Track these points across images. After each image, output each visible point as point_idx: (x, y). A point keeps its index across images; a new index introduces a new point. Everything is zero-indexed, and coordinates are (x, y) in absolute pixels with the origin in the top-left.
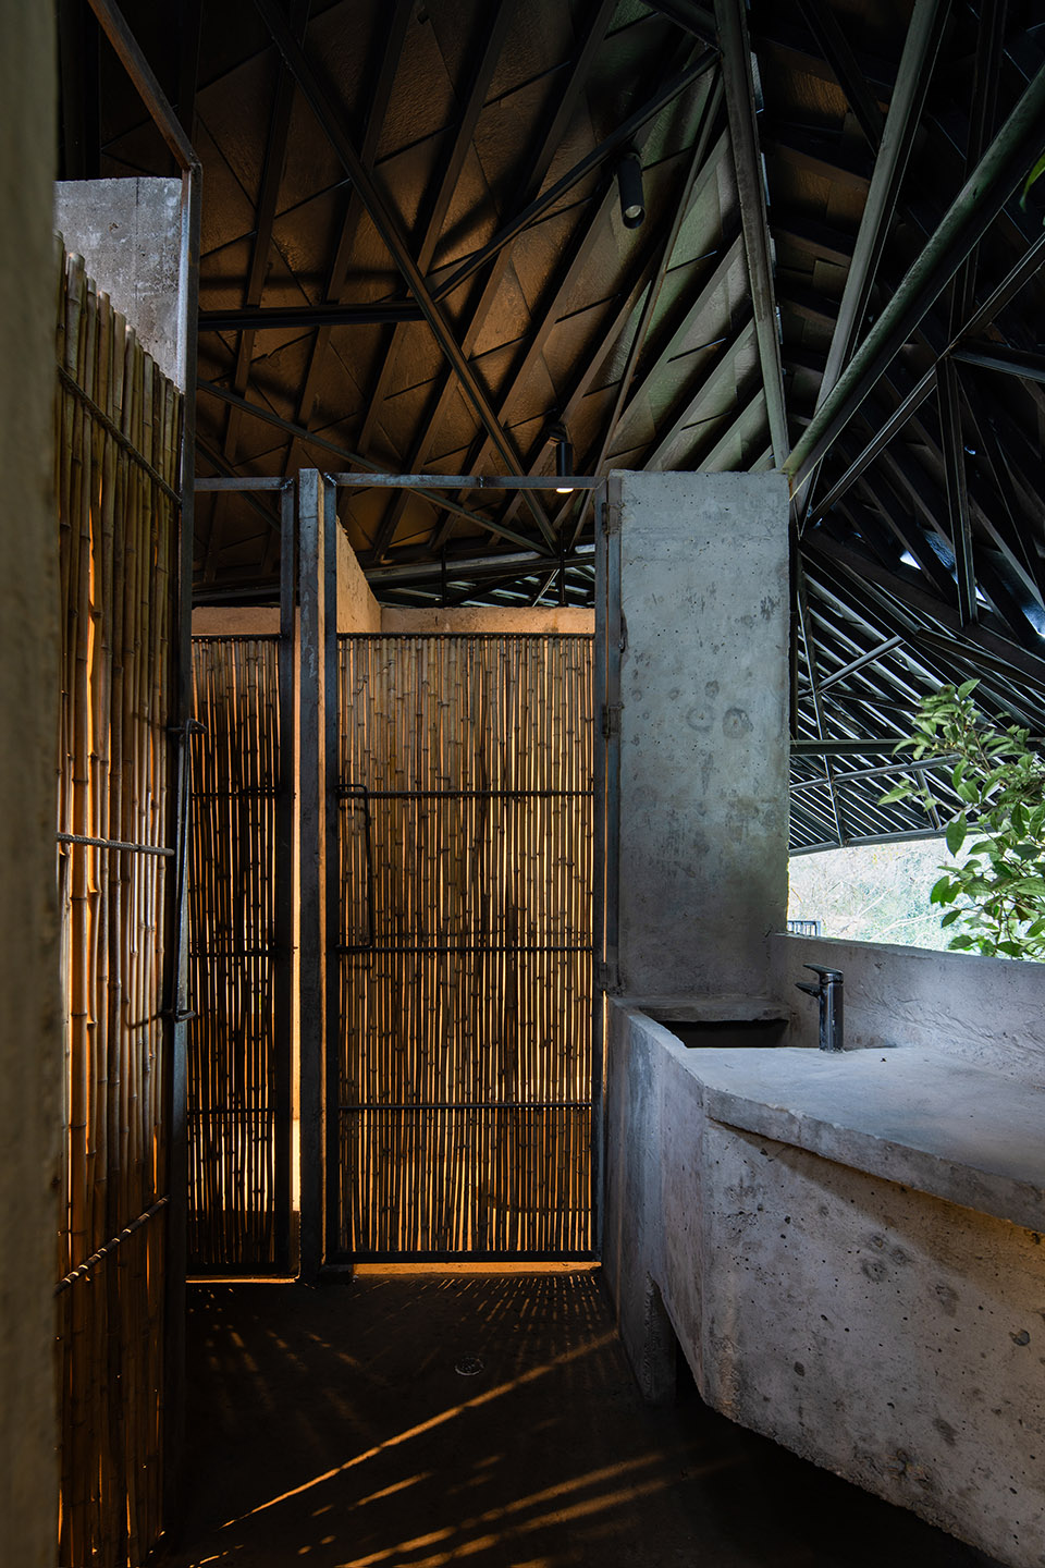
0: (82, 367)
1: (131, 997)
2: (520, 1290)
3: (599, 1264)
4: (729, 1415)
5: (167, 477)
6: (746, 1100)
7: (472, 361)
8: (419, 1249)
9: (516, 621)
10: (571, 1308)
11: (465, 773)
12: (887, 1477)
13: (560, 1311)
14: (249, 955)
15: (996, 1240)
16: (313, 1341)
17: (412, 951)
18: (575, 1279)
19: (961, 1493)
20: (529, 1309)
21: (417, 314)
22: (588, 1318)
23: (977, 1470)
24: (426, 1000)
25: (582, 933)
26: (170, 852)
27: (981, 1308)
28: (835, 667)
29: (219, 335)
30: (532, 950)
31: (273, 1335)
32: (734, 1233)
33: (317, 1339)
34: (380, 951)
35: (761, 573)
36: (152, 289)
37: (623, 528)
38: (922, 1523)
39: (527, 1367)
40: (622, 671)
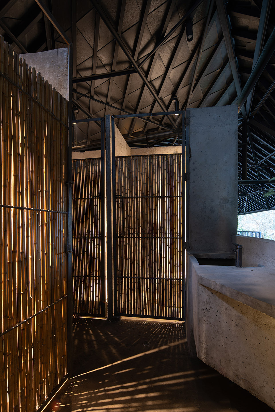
0: (41, 98)
1: (57, 247)
2: (163, 326)
3: (184, 322)
4: (203, 361)
5: (65, 122)
6: (206, 279)
7: (151, 82)
8: (137, 314)
9: (166, 150)
10: (175, 332)
11: (148, 192)
12: (242, 381)
13: (172, 333)
14: (95, 238)
15: (270, 320)
16: (109, 334)
17: (135, 238)
18: (177, 325)
19: (260, 387)
20: (164, 331)
21: (135, 71)
22: (179, 335)
23: (264, 382)
24: (138, 250)
25: (179, 234)
26: (67, 213)
27: (266, 338)
28: (262, 158)
29: (87, 82)
30: (166, 238)
31: (100, 332)
32: (205, 314)
33: (110, 333)
34: (127, 238)
35: (230, 134)
36: (61, 76)
37: (190, 124)
38: (250, 394)
39: (161, 345)
40: (190, 163)
